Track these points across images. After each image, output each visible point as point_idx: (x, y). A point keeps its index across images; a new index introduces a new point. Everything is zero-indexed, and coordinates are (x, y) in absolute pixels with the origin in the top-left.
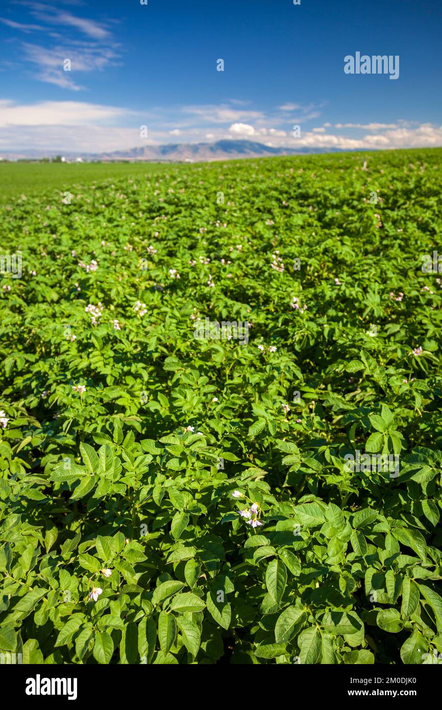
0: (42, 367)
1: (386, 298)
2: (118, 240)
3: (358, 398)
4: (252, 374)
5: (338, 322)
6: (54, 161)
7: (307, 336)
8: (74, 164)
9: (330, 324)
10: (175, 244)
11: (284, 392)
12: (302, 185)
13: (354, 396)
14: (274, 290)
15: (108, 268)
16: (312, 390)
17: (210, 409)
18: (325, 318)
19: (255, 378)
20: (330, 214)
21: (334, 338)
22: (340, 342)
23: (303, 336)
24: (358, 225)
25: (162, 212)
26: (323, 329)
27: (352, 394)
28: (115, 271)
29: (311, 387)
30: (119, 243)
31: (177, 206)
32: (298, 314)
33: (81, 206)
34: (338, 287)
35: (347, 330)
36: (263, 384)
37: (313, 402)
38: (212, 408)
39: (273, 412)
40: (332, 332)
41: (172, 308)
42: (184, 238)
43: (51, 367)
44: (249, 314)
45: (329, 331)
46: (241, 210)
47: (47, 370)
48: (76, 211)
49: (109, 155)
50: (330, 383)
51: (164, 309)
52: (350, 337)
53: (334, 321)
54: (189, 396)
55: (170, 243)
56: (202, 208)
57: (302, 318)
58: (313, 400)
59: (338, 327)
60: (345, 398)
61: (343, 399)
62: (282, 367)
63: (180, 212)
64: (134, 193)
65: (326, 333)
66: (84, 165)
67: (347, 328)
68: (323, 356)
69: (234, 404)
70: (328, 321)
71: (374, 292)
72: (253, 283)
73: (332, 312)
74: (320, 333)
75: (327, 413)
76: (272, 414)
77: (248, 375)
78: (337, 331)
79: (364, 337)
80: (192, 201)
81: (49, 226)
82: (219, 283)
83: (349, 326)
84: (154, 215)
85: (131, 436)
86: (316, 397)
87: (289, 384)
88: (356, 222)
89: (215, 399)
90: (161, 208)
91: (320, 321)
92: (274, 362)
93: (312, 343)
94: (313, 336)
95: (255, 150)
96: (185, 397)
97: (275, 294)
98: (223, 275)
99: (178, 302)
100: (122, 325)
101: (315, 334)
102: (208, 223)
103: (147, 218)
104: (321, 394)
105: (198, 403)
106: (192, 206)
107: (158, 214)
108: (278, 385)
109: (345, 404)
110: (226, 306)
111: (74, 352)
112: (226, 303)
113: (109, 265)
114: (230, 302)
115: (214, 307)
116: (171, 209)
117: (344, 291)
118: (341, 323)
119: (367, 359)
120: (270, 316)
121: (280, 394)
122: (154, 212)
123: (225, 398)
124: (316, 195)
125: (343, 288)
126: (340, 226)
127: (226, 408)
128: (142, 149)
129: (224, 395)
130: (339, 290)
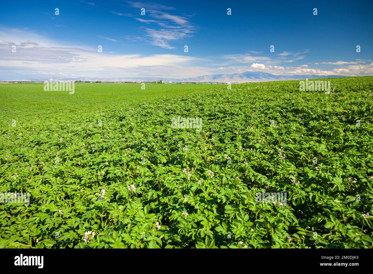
0: (165, 200)
1: (346, 180)
2: (195, 132)
3: (330, 238)
4: (269, 217)
5: (318, 192)
6: (158, 83)
7: (300, 198)
8: (168, 84)
9: (313, 192)
10: (224, 135)
11: (287, 228)
12: (295, 105)
13: (328, 236)
14: (280, 170)
15: (192, 148)
16: (303, 230)
17: (250, 235)
18: (310, 189)
19: (272, 220)
20: (312, 123)
21: (315, 201)
22: (319, 203)
23: (298, 198)
24: (329, 131)
25: (216, 117)
26: (309, 195)
27: (326, 235)
28: (195, 150)
29: (302, 227)
30: (195, 134)
31: (224, 114)
32: (294, 186)
33: (175, 111)
34: (317, 172)
35: (323, 197)
36: (276, 224)
37: (304, 236)
38: (251, 234)
39: (283, 240)
40: (314, 197)
41: (226, 174)
42: (228, 132)
43: (169, 200)
44: (266, 182)
45: (312, 196)
46: (259, 117)
47: (167, 202)
48: (172, 113)
49: (186, 80)
50: (314, 226)
51: (222, 174)
52: (325, 201)
53: (315, 191)
54: (239, 227)
55: (221, 135)
56: (238, 115)
57: (296, 188)
58: (303, 235)
59: (317, 194)
60: (322, 236)
61: (321, 237)
62: (286, 215)
63: (226, 117)
64: (201, 104)
65: (311, 197)
66: (173, 85)
67: (323, 196)
68: (309, 209)
69: (262, 234)
70: (312, 190)
71: (339, 177)
72: (268, 164)
73: (314, 185)
74: (307, 197)
75: (312, 244)
76: (282, 241)
77: (267, 217)
78: (317, 197)
79: (333, 203)
80: (232, 111)
81: (160, 121)
82: (250, 163)
83: (324, 194)
84: (212, 118)
85: (214, 242)
86: (305, 234)
87: (289, 224)
88: (328, 129)
89: (252, 230)
90: (215, 115)
91: (307, 190)
92: (282, 212)
93: (303, 202)
94: (303, 198)
95: (265, 77)
96: (237, 227)
97: (281, 172)
98: (252, 158)
99: (228, 171)
100: (202, 183)
101: (304, 197)
102: (241, 124)
103: (209, 120)
104: (308, 232)
105: (243, 230)
106: (233, 114)
107: (214, 117)
108: (283, 224)
109: (322, 240)
110: (254, 176)
111: (180, 194)
112: (254, 174)
113: (192, 147)
114: (256, 174)
115: (247, 176)
116: (221, 115)
117: (321, 174)
118: (319, 192)
119: (335, 220)
120: (278, 183)
121: (284, 229)
122: (212, 116)
123: (257, 230)
124: (303, 111)
125: (320, 172)
126: (318, 131)
127: (258, 235)
128: (203, 77)
129: (257, 228)
130: (318, 173)
